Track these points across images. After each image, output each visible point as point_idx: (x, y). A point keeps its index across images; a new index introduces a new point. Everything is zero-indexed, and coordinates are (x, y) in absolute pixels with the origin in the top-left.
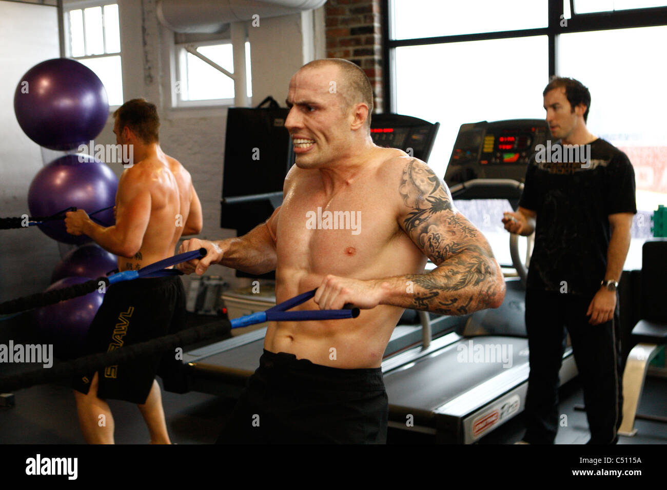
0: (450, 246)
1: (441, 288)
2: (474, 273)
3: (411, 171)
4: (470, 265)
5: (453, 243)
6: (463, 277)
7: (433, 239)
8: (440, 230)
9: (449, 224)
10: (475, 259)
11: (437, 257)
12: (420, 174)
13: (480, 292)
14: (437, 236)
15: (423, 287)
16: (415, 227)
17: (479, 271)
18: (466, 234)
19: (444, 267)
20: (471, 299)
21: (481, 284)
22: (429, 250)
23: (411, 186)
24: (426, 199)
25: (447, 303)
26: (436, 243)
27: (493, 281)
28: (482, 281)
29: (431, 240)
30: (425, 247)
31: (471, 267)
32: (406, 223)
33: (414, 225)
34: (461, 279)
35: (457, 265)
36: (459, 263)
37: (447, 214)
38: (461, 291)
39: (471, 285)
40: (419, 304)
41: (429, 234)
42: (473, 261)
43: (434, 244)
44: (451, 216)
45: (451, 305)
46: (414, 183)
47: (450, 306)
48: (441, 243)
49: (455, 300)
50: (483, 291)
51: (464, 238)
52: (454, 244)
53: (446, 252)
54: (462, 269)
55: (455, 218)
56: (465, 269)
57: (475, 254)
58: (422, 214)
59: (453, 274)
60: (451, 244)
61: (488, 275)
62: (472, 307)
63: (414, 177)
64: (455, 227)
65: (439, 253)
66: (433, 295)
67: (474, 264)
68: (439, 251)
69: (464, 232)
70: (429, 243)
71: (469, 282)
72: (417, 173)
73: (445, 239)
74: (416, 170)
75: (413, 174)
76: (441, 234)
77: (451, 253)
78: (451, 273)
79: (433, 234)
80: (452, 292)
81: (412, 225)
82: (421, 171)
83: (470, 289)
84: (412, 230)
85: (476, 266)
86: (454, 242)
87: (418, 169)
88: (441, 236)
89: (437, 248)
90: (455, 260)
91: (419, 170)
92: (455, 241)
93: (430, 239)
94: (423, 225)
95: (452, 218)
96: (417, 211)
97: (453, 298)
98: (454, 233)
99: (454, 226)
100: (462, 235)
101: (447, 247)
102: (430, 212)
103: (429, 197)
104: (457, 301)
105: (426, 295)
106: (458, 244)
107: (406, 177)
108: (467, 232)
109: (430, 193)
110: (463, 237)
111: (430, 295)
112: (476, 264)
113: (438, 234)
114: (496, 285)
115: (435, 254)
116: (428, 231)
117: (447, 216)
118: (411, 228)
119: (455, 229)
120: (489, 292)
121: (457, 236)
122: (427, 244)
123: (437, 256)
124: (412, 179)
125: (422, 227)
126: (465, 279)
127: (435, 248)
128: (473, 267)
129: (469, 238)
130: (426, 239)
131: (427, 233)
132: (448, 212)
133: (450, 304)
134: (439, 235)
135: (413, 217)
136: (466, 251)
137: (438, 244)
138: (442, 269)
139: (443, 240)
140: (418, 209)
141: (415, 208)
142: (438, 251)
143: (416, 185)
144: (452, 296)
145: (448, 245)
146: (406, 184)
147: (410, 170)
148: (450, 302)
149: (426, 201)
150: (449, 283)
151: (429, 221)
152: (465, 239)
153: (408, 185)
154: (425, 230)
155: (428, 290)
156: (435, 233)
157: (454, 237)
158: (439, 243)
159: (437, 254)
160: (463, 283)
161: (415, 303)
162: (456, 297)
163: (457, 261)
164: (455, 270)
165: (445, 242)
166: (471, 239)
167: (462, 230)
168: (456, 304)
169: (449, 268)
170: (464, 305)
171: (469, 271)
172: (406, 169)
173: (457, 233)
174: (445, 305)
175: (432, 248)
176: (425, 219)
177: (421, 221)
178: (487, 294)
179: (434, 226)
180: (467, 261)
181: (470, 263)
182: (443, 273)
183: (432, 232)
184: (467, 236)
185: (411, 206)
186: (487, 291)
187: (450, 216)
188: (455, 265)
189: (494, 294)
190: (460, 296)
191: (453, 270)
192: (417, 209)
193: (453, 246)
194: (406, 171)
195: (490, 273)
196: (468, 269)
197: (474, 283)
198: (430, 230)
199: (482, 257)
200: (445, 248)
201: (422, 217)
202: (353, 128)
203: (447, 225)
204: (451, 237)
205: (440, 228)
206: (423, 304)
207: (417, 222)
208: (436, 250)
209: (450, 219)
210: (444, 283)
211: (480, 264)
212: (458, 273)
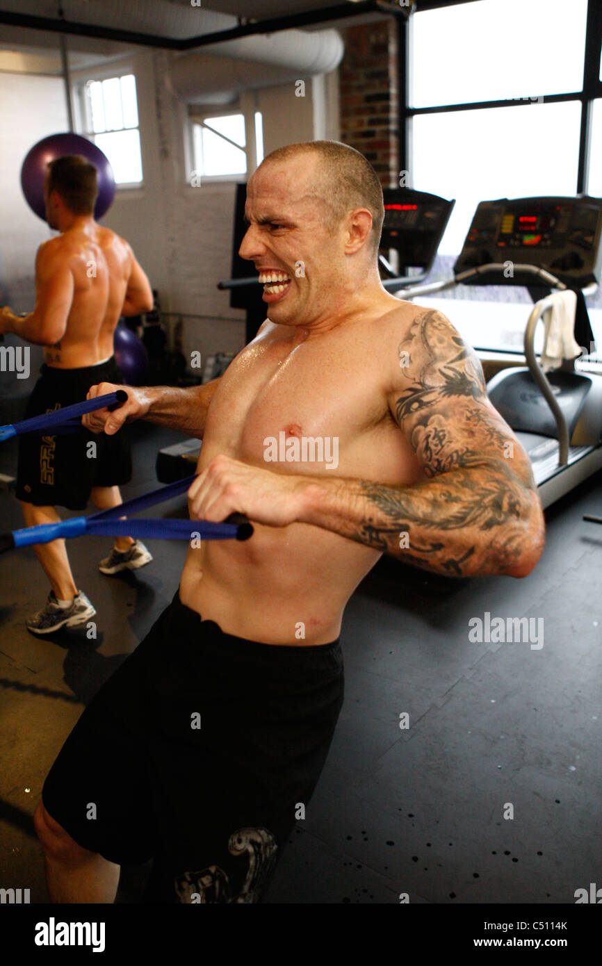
0: (460, 453)
1: (415, 519)
2: (486, 508)
3: (425, 324)
4: (481, 492)
5: (465, 450)
6: (464, 510)
7: (434, 438)
8: (450, 425)
9: (468, 419)
10: (494, 484)
11: (435, 470)
12: (439, 330)
13: (491, 543)
14: (441, 434)
15: (382, 509)
16: (411, 412)
17: (497, 505)
18: (493, 440)
19: (437, 486)
20: (471, 551)
21: (495, 530)
22: (424, 456)
23: (420, 345)
24: (440, 370)
25: (423, 547)
26: (436, 445)
27: (521, 529)
28: (499, 523)
29: (430, 440)
30: (418, 449)
31: (484, 496)
32: (398, 405)
33: (409, 409)
34: (459, 512)
35: (460, 486)
36: (464, 484)
37: (468, 404)
38: (455, 533)
39: (476, 526)
40: (371, 536)
41: (430, 428)
42: (491, 486)
43: (433, 447)
44: (475, 408)
45: (430, 554)
46: (425, 342)
47: (426, 554)
48: (445, 447)
49: (438, 546)
50: (497, 542)
51: (487, 445)
52: (468, 451)
53: (450, 463)
54: (468, 496)
55: (481, 412)
56: (472, 496)
57: (498, 476)
58: (427, 394)
59: (447, 501)
60: (462, 450)
61: (514, 517)
62: (471, 565)
63: (429, 333)
64: (475, 425)
65: (439, 462)
66: (397, 527)
67: (491, 492)
68: (440, 459)
69: (489, 437)
70: (425, 444)
71: (474, 520)
72: (436, 328)
73: (454, 441)
74: (435, 324)
75: (429, 327)
76: (449, 432)
77: (457, 466)
78: (443, 498)
79: (435, 429)
80: (436, 532)
81: (406, 410)
82: (443, 326)
83: (472, 534)
84: (405, 416)
85: (493, 496)
86: (467, 448)
87: (438, 322)
88: (447, 435)
89: (437, 454)
90: (460, 476)
91: (439, 324)
92: (470, 448)
93: (428, 436)
94: (424, 411)
95: (474, 413)
96: (419, 387)
97: (435, 542)
98: (472, 433)
99: (475, 423)
100: (485, 439)
101: (455, 455)
102: (440, 394)
103: (445, 367)
104: (443, 550)
105: (385, 525)
106: (473, 453)
107: (416, 331)
108: (495, 437)
109: (448, 361)
110: (484, 443)
111: (393, 527)
112: (493, 492)
113: (443, 431)
114: (524, 536)
115: (433, 464)
116: (429, 422)
117: (468, 406)
118: (404, 414)
119: (475, 429)
120: (508, 547)
121: (476, 440)
122: (422, 445)
123: (436, 468)
124: (425, 336)
125: (421, 415)
126: (467, 514)
127: (433, 454)
128: (489, 495)
129: (496, 447)
130: (422, 437)
131: (425, 425)
132: (470, 401)
133: (428, 551)
134: (446, 433)
135: (412, 395)
136: (483, 467)
137: (440, 447)
138: (431, 489)
139: (451, 442)
140: (422, 384)
141: (417, 380)
142: (438, 460)
143: (428, 345)
144: (434, 538)
145: (456, 452)
146: (413, 341)
147: (424, 321)
148: (429, 547)
149: (438, 374)
150: (434, 514)
151: (435, 407)
152: (488, 448)
153: (416, 343)
154: (424, 421)
155: (391, 518)
156: (439, 429)
157: (470, 440)
158: (443, 447)
159: (436, 464)
160: (461, 520)
161: (364, 534)
162: (443, 542)
163: (462, 478)
164: (454, 494)
165: (453, 445)
166: (498, 450)
167: (486, 433)
168: (440, 554)
169: (445, 488)
170: (456, 559)
171: (478, 504)
172: (420, 320)
173: (477, 434)
174: (419, 550)
175: (429, 453)
176: (429, 402)
177: (422, 404)
178: (503, 550)
179: (441, 417)
180: (478, 484)
181: (483, 489)
182: (429, 495)
183: (435, 425)
184: (492, 444)
185: (412, 376)
186: (505, 545)
187: (472, 408)
188: (456, 487)
189: (517, 552)
190: (451, 542)
191: (450, 494)
192: (420, 383)
193: (464, 454)
194: (417, 323)
195: (518, 514)
196: (477, 498)
197: (482, 523)
198: (432, 422)
199: (509, 483)
200: (451, 456)
201: (426, 399)
202: (349, 251)
203: (464, 420)
204: (465, 440)
205: (451, 421)
206: (378, 539)
207: (415, 405)
208: (435, 457)
209: (471, 412)
210: (423, 513)
211: (503, 492)
212: (457, 500)
